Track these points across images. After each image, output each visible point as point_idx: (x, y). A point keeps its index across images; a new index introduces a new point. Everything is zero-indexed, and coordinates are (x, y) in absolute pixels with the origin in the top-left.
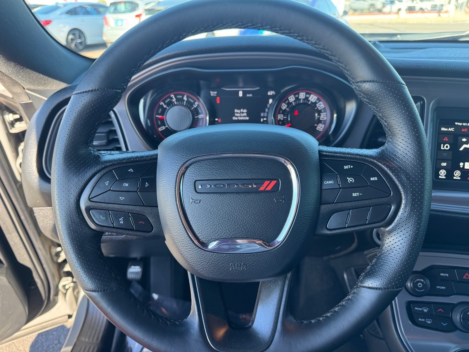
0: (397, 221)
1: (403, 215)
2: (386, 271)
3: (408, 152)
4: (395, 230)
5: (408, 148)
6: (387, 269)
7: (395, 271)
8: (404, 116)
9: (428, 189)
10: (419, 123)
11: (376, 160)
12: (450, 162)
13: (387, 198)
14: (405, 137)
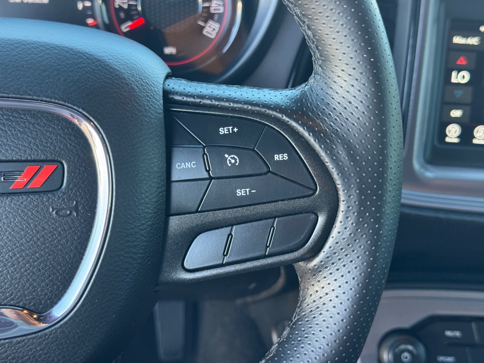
0: (330, 247)
1: (342, 234)
2: (306, 357)
3: (354, 98)
4: (326, 268)
5: (352, 88)
6: (307, 351)
7: (323, 355)
8: (345, 16)
9: (392, 178)
10: (377, 34)
11: (286, 116)
12: (468, 108)
13: (308, 198)
14: (347, 64)
